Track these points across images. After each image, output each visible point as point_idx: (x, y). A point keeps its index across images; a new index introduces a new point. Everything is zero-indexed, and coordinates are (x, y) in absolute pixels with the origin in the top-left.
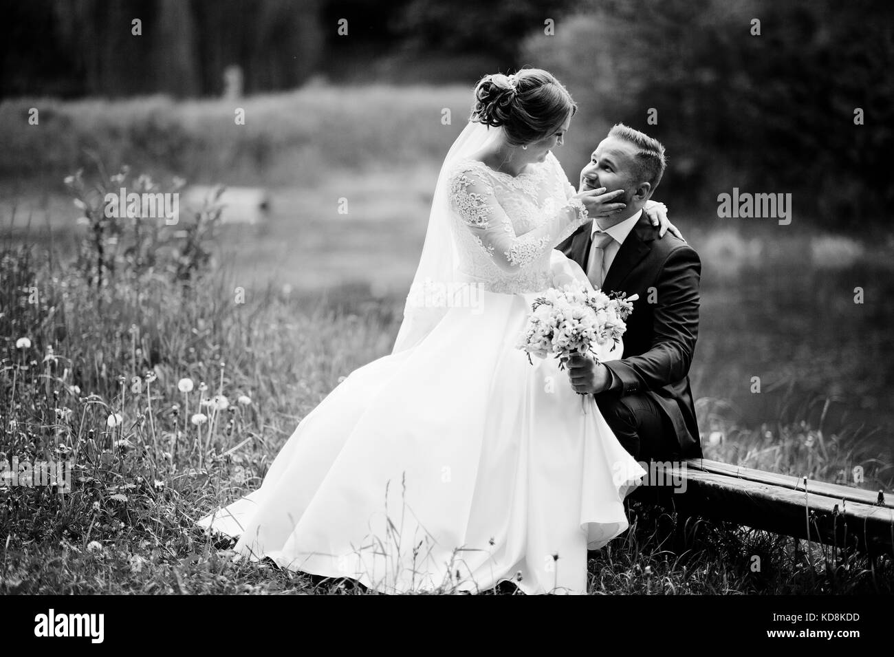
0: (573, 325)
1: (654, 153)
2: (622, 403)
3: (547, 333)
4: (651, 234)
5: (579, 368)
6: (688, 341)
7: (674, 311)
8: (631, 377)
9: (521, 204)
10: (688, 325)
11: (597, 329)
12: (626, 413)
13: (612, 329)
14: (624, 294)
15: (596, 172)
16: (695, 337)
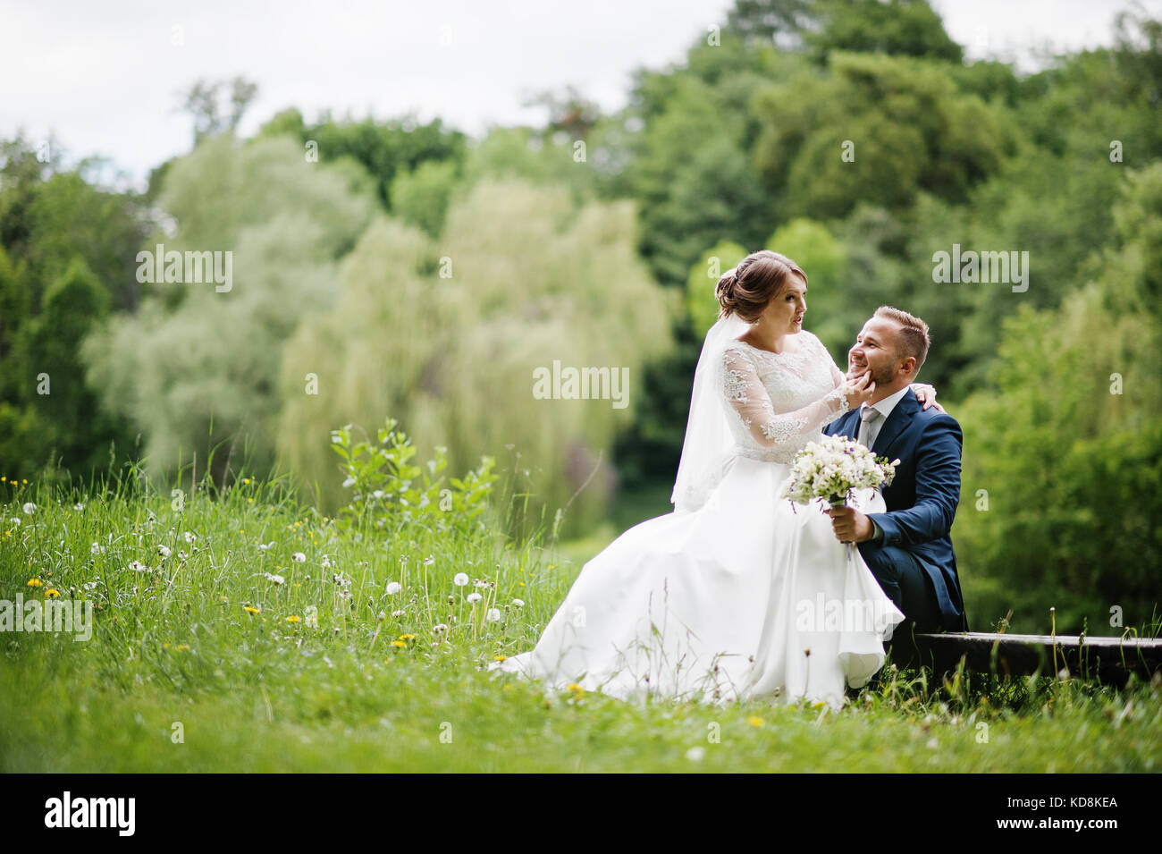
1: (918, 331)
2: (883, 552)
3: (808, 479)
4: (916, 408)
5: (842, 517)
6: (949, 501)
7: (934, 473)
8: (893, 528)
9: (783, 375)
10: (948, 486)
16: (956, 498)
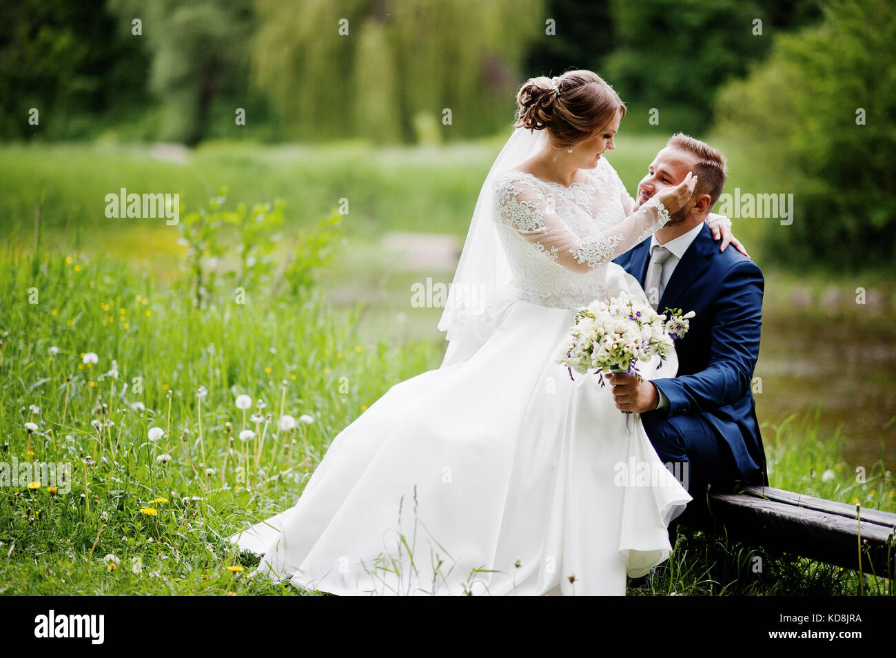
0: (615, 340)
1: (715, 164)
2: (669, 423)
3: (587, 347)
4: (712, 249)
5: (624, 384)
6: (746, 361)
7: (732, 330)
8: (680, 396)
9: (574, 213)
10: (747, 344)
11: (640, 345)
12: (673, 433)
13: (656, 345)
14: (680, 311)
15: (653, 183)
16: (754, 357)
